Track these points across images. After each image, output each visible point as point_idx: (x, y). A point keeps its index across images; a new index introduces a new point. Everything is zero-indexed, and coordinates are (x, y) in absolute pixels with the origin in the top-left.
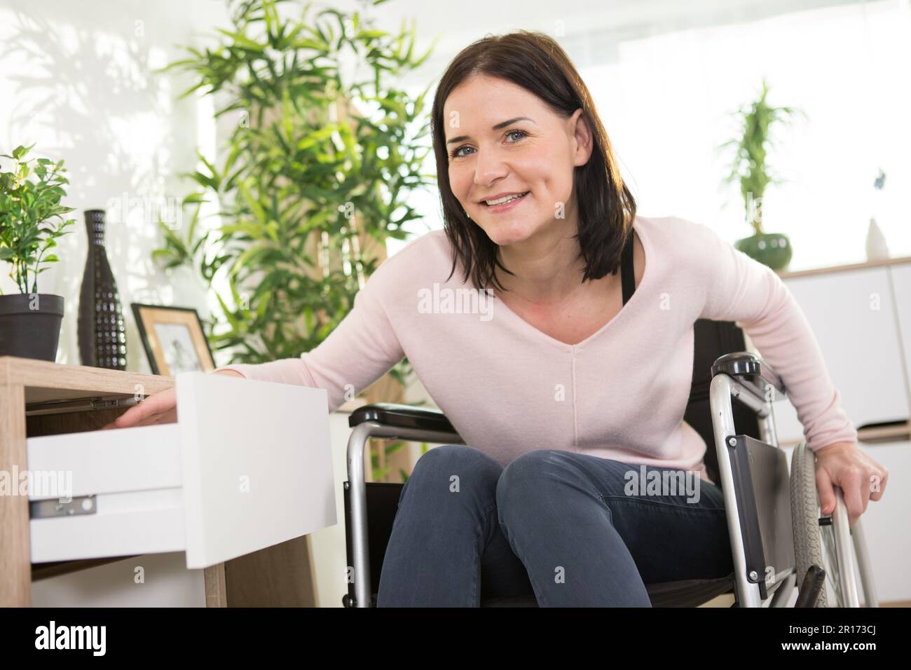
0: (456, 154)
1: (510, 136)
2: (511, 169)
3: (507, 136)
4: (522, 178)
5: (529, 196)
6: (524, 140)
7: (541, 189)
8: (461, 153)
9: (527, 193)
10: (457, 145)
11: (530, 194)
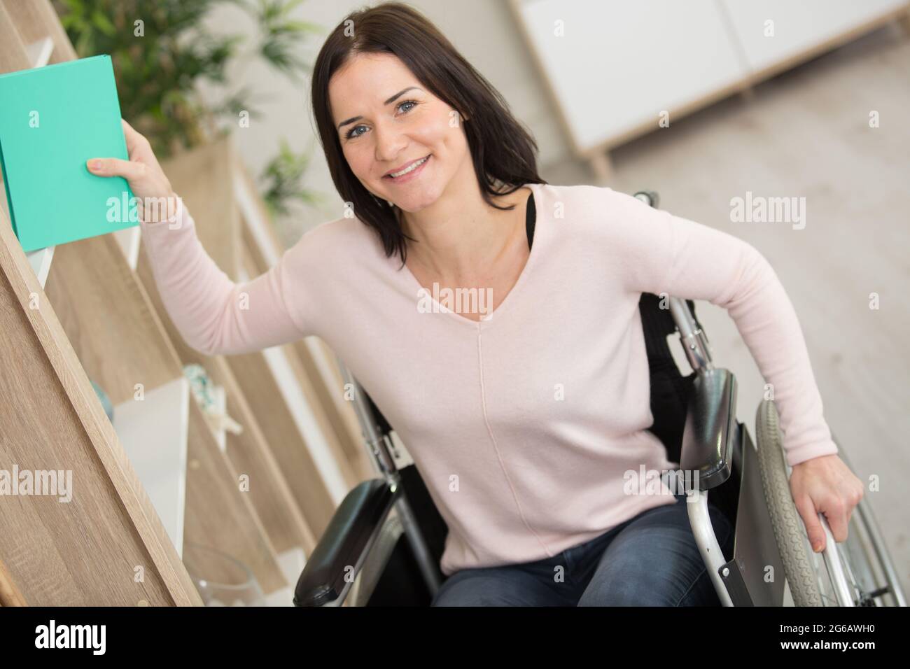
0: (349, 135)
1: (401, 109)
2: (413, 138)
3: (399, 108)
4: (423, 143)
5: (431, 159)
6: (415, 110)
7: (443, 151)
8: (355, 133)
9: (428, 157)
10: (351, 126)
11: (432, 157)
